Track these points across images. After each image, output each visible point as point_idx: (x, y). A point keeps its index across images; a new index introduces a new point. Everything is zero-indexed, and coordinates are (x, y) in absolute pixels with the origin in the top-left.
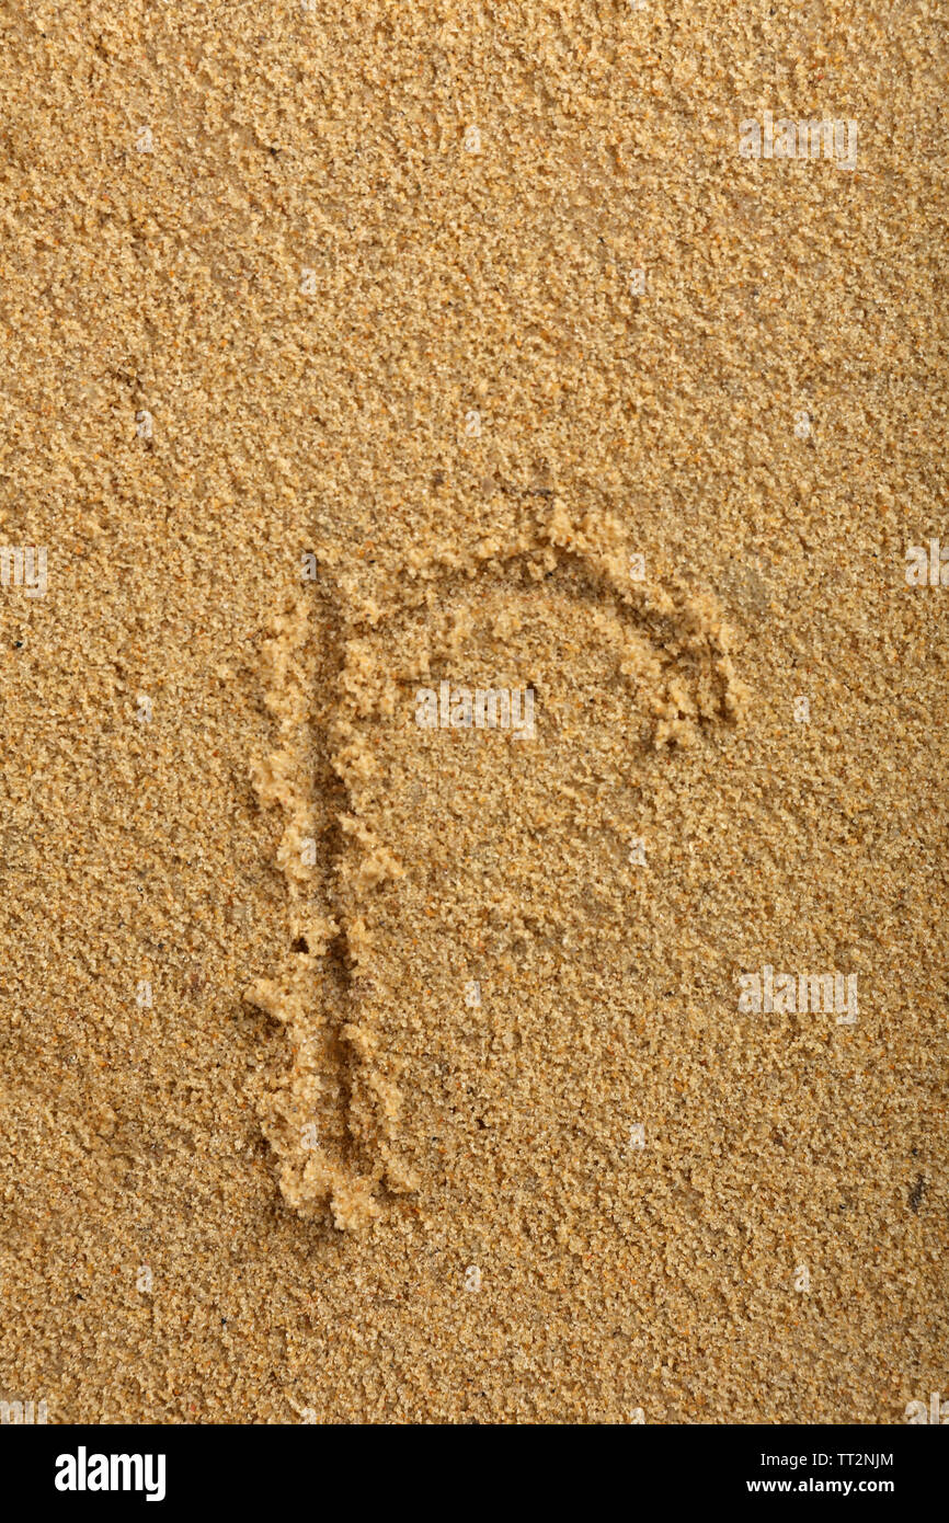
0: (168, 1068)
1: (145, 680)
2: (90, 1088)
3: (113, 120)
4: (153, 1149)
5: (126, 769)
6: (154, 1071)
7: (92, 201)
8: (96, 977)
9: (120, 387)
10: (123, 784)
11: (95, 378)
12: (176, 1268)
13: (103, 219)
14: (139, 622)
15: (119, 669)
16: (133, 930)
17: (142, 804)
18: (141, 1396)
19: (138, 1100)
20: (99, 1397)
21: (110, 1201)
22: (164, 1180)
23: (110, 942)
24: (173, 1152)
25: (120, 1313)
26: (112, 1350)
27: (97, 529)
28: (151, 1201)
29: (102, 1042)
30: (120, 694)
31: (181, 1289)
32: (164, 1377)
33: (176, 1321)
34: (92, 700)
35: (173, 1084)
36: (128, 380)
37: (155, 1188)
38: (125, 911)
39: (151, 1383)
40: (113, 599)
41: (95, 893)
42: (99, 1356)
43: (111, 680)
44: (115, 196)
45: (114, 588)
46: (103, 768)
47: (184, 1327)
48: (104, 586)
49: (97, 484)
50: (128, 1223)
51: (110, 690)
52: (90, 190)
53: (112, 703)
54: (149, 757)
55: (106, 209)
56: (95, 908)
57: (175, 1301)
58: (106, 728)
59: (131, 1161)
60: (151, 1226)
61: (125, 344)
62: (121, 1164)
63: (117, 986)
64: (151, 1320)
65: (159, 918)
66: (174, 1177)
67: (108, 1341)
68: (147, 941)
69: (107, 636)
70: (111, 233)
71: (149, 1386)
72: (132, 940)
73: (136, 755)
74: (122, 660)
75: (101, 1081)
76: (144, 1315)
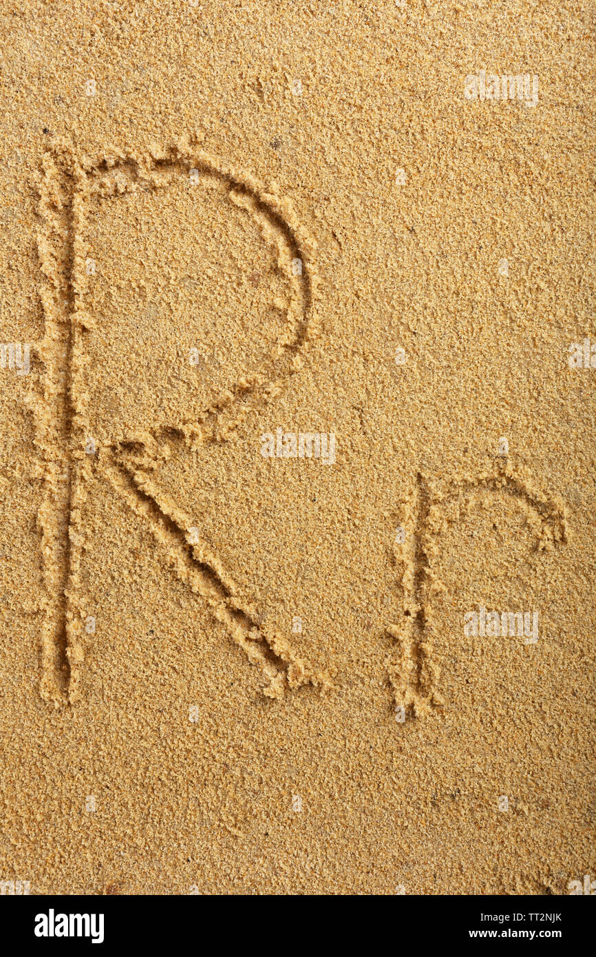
0: (357, 654)
1: (358, 515)
2: (329, 659)
3: (360, 320)
4: (350, 683)
5: (349, 546)
6: (352, 655)
7: (350, 347)
8: (333, 620)
9: (356, 412)
10: (348, 552)
11: (347, 408)
12: (355, 726)
13: (354, 353)
14: (357, 495)
15: (349, 511)
16: (348, 604)
17: (354, 559)
18: (339, 772)
19: (345, 665)
20: (324, 771)
21: (333, 701)
22: (353, 695)
23: (340, 608)
24: (357, 685)
25: (334, 741)
26: (331, 755)
27: (345, 461)
28: (348, 701)
29: (334, 643)
30: (348, 519)
31: (356, 734)
32: (348, 766)
33: (354, 746)
34: (339, 521)
35: (358, 660)
36: (358, 410)
37: (349, 697)
38: (346, 597)
39: (343, 768)
40: (348, 486)
41: (335, 590)
42: (326, 756)
43: (346, 514)
44: (359, 345)
45: (349, 482)
46: (341, 546)
47: (357, 748)
48: (345, 481)
49: (346, 445)
50: (339, 709)
51: (346, 518)
52: (350, 343)
53: (346, 523)
54: (358, 543)
55: (355, 350)
56: (335, 595)
57: (354, 738)
58: (343, 531)
59: (341, 687)
60: (347, 711)
61: (359, 397)
62: (338, 688)
63: (342, 624)
64: (345, 745)
65: (357, 600)
66: (357, 694)
67: (329, 751)
68: (352, 608)
69: (346, 499)
70: (357, 358)
71: (343, 769)
72: (347, 607)
73: (353, 542)
74: (351, 508)
75: (333, 657)
76: (343, 743)
